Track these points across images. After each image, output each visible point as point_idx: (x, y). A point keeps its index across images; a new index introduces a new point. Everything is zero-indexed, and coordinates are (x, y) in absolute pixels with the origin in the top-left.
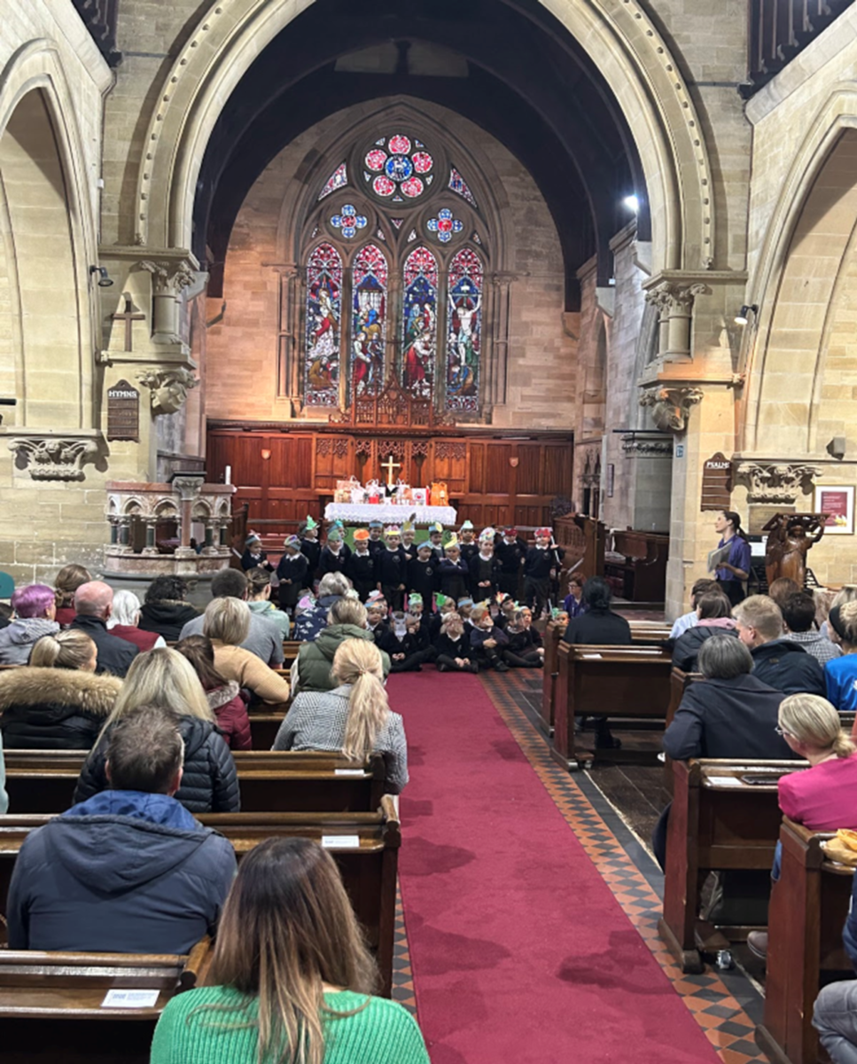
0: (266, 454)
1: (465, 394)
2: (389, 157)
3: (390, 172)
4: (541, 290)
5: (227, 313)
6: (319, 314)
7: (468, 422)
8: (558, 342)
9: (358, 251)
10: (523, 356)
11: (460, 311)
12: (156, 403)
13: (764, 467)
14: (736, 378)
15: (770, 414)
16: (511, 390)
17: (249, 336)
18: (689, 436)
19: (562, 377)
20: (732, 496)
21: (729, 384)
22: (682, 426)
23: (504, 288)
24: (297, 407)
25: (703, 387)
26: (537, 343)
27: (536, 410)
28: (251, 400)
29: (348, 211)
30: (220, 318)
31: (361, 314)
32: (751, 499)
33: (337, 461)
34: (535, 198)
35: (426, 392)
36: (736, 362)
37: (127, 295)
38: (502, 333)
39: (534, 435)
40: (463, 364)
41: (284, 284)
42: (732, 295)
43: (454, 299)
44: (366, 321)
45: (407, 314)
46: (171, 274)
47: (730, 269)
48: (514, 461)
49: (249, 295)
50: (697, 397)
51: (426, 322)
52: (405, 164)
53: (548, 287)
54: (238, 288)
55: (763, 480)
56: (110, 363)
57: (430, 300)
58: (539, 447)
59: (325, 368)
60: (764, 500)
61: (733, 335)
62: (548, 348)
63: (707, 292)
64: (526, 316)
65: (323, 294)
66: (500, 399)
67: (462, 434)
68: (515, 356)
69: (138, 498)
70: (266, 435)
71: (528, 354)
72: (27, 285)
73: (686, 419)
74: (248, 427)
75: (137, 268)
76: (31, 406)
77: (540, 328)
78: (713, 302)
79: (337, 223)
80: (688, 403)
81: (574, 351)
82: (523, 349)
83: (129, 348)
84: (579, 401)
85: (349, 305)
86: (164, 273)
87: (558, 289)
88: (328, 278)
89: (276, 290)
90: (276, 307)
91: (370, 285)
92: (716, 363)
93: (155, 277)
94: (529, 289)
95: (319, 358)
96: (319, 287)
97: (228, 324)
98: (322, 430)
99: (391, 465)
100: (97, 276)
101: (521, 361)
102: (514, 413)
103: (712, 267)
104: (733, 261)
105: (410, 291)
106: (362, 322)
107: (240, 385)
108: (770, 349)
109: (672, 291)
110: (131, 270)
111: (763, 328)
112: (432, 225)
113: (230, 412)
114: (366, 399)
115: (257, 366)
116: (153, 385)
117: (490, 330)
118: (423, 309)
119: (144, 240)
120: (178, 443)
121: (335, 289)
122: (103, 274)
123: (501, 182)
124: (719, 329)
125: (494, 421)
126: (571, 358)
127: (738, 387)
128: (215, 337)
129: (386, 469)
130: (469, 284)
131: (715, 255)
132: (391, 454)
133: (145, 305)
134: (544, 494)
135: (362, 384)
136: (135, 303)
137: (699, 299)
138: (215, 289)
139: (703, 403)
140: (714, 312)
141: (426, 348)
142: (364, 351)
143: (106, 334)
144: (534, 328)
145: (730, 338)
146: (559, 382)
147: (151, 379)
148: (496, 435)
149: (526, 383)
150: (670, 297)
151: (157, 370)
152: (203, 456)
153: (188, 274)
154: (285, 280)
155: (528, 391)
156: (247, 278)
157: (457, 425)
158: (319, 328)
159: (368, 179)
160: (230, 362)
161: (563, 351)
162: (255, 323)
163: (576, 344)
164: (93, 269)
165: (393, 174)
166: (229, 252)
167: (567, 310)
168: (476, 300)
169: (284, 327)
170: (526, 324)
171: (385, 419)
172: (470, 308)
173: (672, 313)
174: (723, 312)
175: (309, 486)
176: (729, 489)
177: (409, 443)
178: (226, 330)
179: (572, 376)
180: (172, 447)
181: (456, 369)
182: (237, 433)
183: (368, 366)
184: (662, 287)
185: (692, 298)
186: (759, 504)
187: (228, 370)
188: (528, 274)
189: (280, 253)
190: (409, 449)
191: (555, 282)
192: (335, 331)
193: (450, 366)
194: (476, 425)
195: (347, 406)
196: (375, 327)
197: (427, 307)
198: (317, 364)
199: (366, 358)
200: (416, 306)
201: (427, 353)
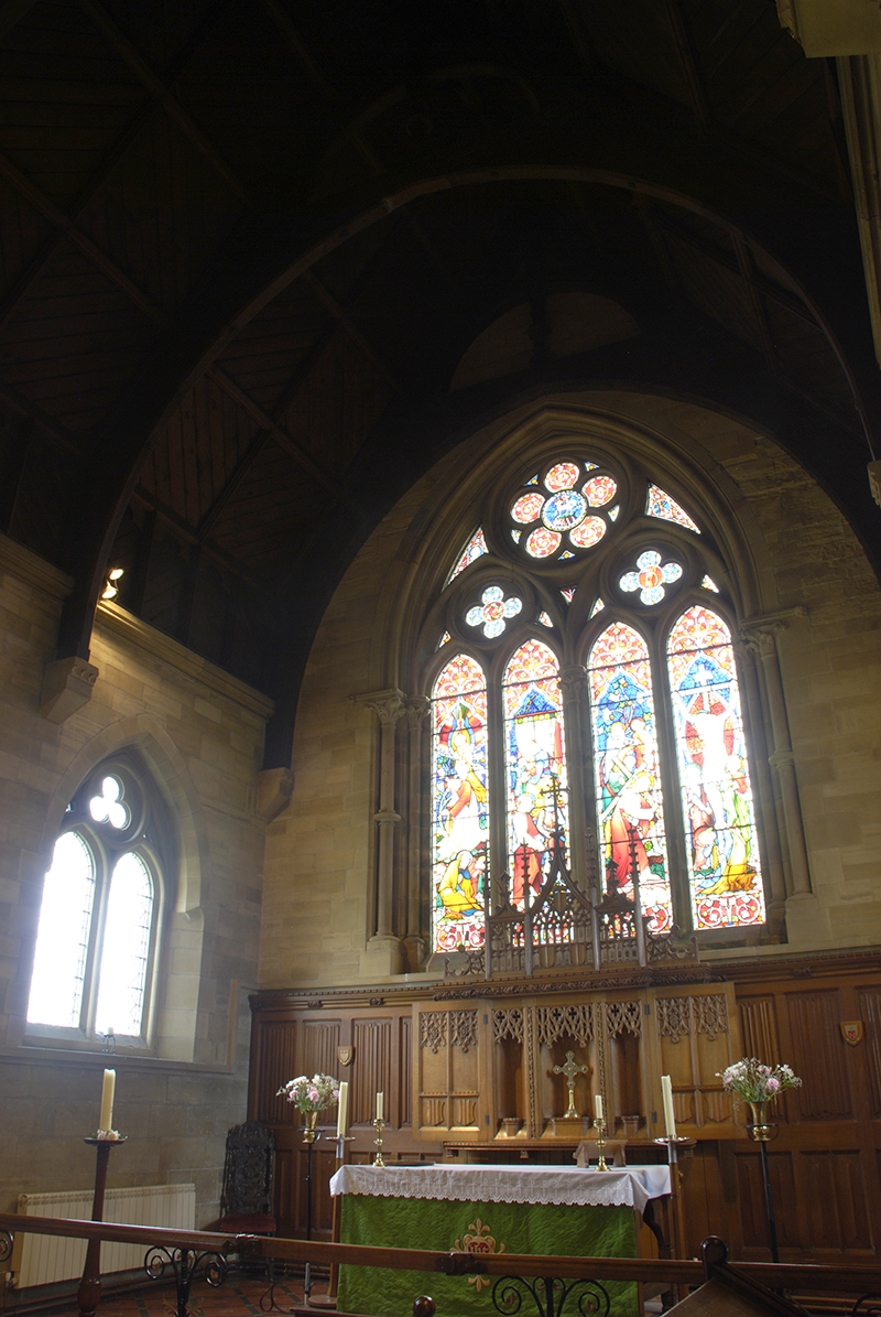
1: (735, 887)
2: (547, 499)
3: (552, 520)
4: (841, 636)
5: (297, 795)
9: (510, 657)
16: (817, 856)
17: (327, 827)
24: (416, 953)
26: (855, 745)
29: (493, 595)
30: (285, 804)
31: (522, 763)
33: (462, 1062)
34: (792, 477)
44: (533, 773)
52: (574, 502)
53: (855, 625)
54: (312, 750)
57: (641, 712)
59: (467, 873)
64: (821, 694)
66: (800, 884)
70: (345, 1014)
74: (319, 1002)
79: (473, 617)
85: (500, 748)
88: (466, 711)
90: (368, 771)
91: (534, 709)
95: (457, 857)
97: (300, 813)
101: (828, 791)
102: (832, 911)
105: (606, 703)
106: (524, 777)
112: (627, 583)
121: (476, 727)
123: (722, 468)
128: (278, 839)
130: (708, 666)
132: (566, 1035)
141: (646, 806)
142: (533, 831)
156: (328, 729)
159: (516, 540)
165: (557, 522)
169: (387, 800)
172: (717, 709)
177: (601, 1007)
178: (297, 825)
190: (601, 1021)
196: (548, 782)
197: (637, 724)
198: (454, 867)
199: (537, 844)
200: (618, 729)
201: (648, 814)
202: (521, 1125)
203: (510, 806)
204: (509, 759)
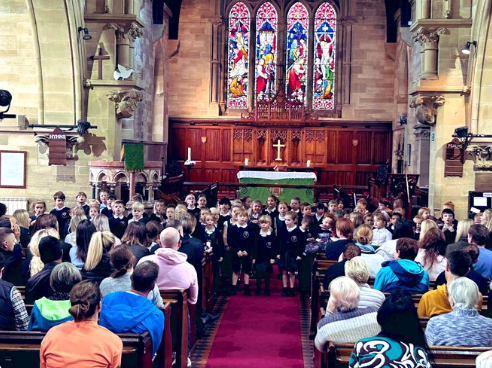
0: (204, 140)
1: (326, 98)
4: (372, 28)
5: (181, 49)
6: (236, 47)
7: (326, 116)
8: (383, 63)
9: (259, 7)
10: (361, 72)
11: (322, 43)
12: (119, 111)
13: (484, 147)
14: (465, 89)
15: (486, 112)
16: (353, 95)
17: (194, 63)
18: (438, 127)
19: (385, 86)
20: (465, 166)
21: (462, 93)
22: (433, 121)
23: (349, 28)
24: (223, 108)
25: (446, 95)
26: (370, 64)
27: (369, 108)
28: (195, 105)
30: (177, 52)
31: (262, 47)
32: (476, 169)
33: (247, 144)
35: (300, 98)
36: (466, 78)
37: (102, 44)
38: (347, 58)
39: (368, 125)
40: (324, 78)
41: (215, 29)
42: (463, 34)
43: (319, 35)
44: (265, 52)
45: (290, 47)
46: (126, 31)
47: (461, 18)
48: (355, 142)
49: (193, 36)
50: (441, 102)
51: (301, 51)
53: (376, 26)
54: (187, 33)
55: (483, 156)
56: (92, 87)
57: (303, 37)
58: (370, 133)
59: (240, 83)
60: (484, 169)
61: (464, 60)
62: (376, 67)
63: (447, 32)
64: (363, 46)
65: (238, 35)
66: (347, 101)
67: (323, 124)
68: (356, 73)
69: (105, 171)
70: (204, 127)
71: (364, 70)
72: (43, 40)
73: (435, 116)
74: (194, 123)
75: (107, 27)
76: (47, 115)
77: (372, 54)
78: (451, 39)
80: (437, 106)
81: (393, 68)
82: (361, 68)
83: (100, 77)
84: (395, 101)
85: (254, 41)
86: (122, 30)
87: (383, 27)
88: (241, 25)
89: (210, 34)
90: (210, 44)
91: (267, 28)
92: (453, 79)
93: (117, 32)
94: (365, 28)
95: (236, 77)
96: (236, 30)
97: (182, 56)
98: (237, 123)
99: (279, 145)
100: (82, 33)
101: (360, 76)
102: (355, 110)
103: (450, 17)
104: (463, 12)
105: (292, 31)
106: (261, 53)
107: (189, 96)
108: (485, 70)
109: (426, 32)
110: (104, 29)
111: (480, 56)
113: (183, 113)
114: (263, 102)
115: (198, 83)
116: (117, 100)
117: (340, 56)
118: (299, 43)
119: (111, 10)
120: (146, 134)
121: (246, 31)
122: (86, 32)
124: (455, 57)
125: (343, 116)
126: (392, 73)
127: (467, 94)
128: (174, 65)
129: (276, 148)
130: (328, 25)
131: (452, 9)
132: (279, 138)
133: (112, 51)
134: (375, 163)
135: (262, 92)
136: (106, 49)
137: (442, 36)
138: (173, 34)
139: (445, 105)
140: (451, 46)
141: (301, 69)
142: (264, 71)
143: (90, 69)
144: (368, 53)
145: (461, 62)
146: (383, 89)
147: (115, 96)
148: (345, 125)
149: (363, 90)
150: (424, 37)
151: (119, 90)
152: (167, 141)
153: (137, 30)
154: (215, 26)
155: (364, 96)
156: (193, 26)
157: (320, 119)
158: (236, 57)
160: (183, 81)
161: (386, 68)
162: (197, 55)
163: (393, 64)
164: (80, 29)
166: (182, 10)
167: (388, 41)
168: (332, 36)
169: (215, 57)
170: (363, 51)
171: (275, 116)
172: (328, 41)
173: (426, 47)
174: (457, 46)
175: (229, 160)
176: (463, 162)
177: (290, 132)
178: (181, 60)
179: (391, 85)
180: (142, 137)
181: (319, 82)
182: (188, 126)
183: (265, 81)
184: (419, 30)
185: (438, 36)
186: (481, 172)
187: (181, 86)
188: (364, 18)
189: (212, 9)
190: (289, 135)
191: (381, 23)
192: (246, 59)
193: (316, 80)
194: (332, 119)
195: (253, 107)
196: (270, 55)
197: (302, 41)
198: (235, 81)
199: (265, 76)
200: (295, 41)
201: (302, 72)
202: (264, 161)
203: (257, 62)
204: (257, 45)
